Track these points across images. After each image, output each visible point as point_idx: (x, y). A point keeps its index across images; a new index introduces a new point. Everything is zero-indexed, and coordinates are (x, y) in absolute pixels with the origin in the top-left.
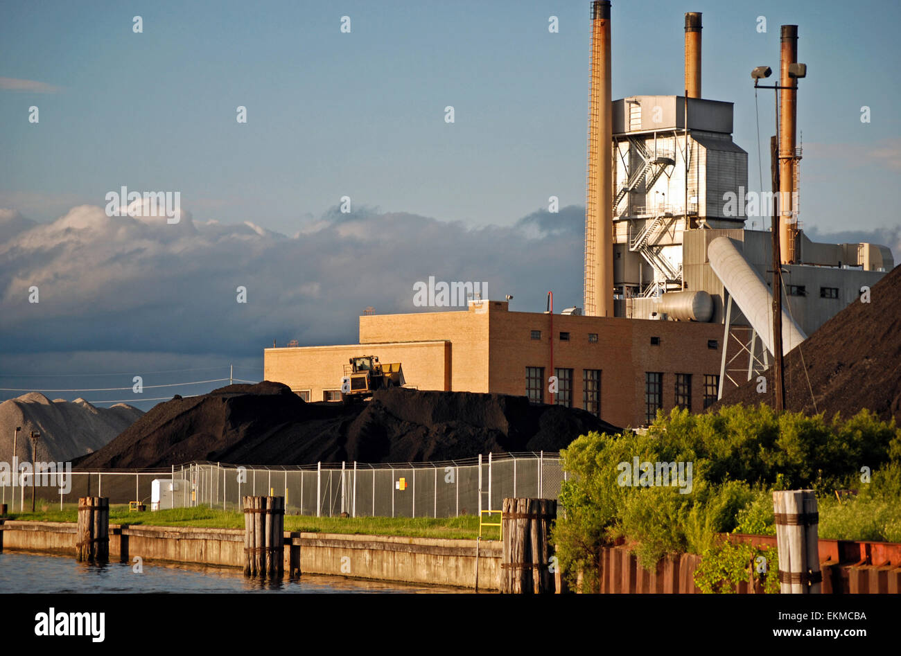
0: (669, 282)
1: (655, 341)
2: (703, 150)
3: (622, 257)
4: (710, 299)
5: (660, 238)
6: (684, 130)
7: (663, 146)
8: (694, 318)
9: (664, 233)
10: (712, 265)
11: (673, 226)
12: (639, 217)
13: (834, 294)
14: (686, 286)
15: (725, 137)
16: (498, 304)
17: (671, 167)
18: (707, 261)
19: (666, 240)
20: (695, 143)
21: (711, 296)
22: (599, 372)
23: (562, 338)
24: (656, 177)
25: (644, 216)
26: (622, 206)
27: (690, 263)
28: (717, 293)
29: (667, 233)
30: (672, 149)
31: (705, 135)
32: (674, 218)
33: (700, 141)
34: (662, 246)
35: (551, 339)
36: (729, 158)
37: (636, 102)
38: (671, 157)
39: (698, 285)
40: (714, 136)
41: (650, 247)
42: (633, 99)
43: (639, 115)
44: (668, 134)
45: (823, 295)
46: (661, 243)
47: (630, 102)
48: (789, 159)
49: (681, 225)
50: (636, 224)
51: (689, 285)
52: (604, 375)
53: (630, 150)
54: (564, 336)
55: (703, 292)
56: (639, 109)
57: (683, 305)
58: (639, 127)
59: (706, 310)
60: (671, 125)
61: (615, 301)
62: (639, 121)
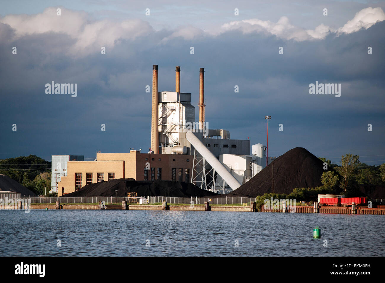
0: (174, 143)
1: (174, 160)
2: (184, 107)
3: (161, 135)
4: (187, 148)
5: (171, 131)
6: (179, 102)
7: (173, 106)
8: (183, 153)
9: (173, 129)
10: (187, 139)
11: (175, 127)
12: (165, 124)
13: (217, 146)
14: (180, 144)
15: (189, 103)
16: (138, 151)
17: (174, 111)
18: (186, 138)
19: (173, 131)
20: (182, 105)
21: (187, 147)
22: (161, 169)
23: (153, 160)
24: (170, 114)
25: (167, 124)
26: (160, 121)
27: (181, 138)
28: (189, 147)
29: (174, 129)
30: (175, 106)
31: (184, 102)
32: (175, 125)
33: (183, 104)
34: (172, 133)
35: (150, 160)
36: (190, 109)
37: (165, 93)
38: (174, 108)
39: (183, 144)
40: (186, 103)
41: (168, 133)
42: (164, 92)
43: (166, 97)
44: (175, 102)
45: (214, 146)
46: (171, 132)
47: (163, 93)
48: (202, 106)
49: (178, 128)
50: (164, 126)
51: (181, 144)
52: (162, 169)
53: (162, 106)
54: (153, 159)
55: (185, 146)
56: (166, 95)
57: (180, 150)
58: (166, 100)
59: (186, 151)
60: (176, 100)
61: (159, 147)
62: (166, 98)
